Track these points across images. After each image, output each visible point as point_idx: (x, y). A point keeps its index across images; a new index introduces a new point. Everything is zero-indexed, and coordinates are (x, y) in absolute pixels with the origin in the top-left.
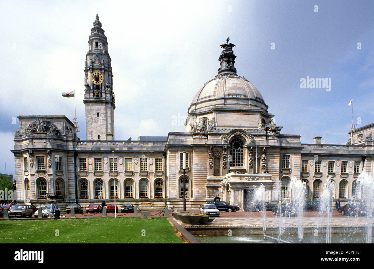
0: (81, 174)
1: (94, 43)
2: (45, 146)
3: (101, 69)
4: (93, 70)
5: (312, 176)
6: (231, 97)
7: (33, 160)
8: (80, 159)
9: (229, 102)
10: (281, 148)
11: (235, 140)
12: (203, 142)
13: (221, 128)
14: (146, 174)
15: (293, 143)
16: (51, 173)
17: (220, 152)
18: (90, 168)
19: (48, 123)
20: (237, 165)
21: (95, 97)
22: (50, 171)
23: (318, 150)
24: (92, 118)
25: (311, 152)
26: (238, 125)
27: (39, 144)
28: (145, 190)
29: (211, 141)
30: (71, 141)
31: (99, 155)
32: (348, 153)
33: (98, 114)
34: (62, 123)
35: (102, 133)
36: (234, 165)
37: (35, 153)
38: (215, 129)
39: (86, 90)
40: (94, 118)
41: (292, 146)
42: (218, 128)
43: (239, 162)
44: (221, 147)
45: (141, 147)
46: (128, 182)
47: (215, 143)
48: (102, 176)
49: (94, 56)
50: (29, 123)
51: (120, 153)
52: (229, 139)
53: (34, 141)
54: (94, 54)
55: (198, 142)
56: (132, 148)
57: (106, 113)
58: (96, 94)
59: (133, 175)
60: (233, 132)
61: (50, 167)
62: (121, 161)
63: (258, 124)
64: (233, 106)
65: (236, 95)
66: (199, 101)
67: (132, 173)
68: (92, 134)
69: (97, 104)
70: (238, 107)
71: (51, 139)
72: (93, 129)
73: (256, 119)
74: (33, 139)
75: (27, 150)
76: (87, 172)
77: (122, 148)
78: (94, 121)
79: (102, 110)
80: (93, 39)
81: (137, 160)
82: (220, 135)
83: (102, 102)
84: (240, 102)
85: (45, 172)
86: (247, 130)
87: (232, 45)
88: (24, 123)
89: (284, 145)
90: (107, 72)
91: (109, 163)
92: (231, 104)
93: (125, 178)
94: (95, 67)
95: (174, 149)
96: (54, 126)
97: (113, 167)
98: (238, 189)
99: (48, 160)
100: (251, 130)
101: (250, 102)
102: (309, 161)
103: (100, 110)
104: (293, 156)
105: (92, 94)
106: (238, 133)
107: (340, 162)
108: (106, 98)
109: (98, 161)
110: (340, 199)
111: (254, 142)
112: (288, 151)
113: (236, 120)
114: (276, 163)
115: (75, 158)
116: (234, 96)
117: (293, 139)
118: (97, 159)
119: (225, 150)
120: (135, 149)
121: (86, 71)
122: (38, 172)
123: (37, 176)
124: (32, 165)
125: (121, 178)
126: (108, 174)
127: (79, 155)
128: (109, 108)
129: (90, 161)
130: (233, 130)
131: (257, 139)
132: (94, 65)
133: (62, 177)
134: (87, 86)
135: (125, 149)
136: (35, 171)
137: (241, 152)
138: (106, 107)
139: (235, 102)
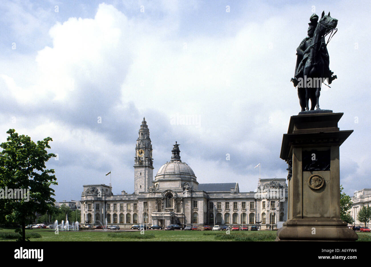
0: (108, 211)
1: (141, 134)
2: (92, 199)
3: (143, 148)
4: (139, 149)
5: (223, 211)
6: (167, 174)
7: (87, 205)
8: (108, 204)
9: (166, 176)
10: (192, 198)
11: (169, 194)
12: (153, 196)
13: (161, 189)
14: (136, 211)
15: (199, 195)
16: (93, 211)
17: (161, 201)
18: (112, 208)
19: (95, 188)
20: (170, 207)
21: (140, 164)
22: (93, 210)
23: (227, 196)
24: (137, 176)
25: (222, 197)
26: (170, 187)
27: (89, 198)
28: (136, 219)
29: (156, 196)
30: (104, 196)
31: (116, 202)
32: (245, 197)
33: (141, 173)
34: (100, 188)
35: (143, 184)
36: (168, 207)
37: (87, 202)
38: (159, 190)
39: (135, 160)
40: (138, 176)
41: (198, 196)
42: (160, 189)
43: (171, 205)
44: (161, 198)
45: (134, 198)
46: (128, 215)
47: (158, 197)
48: (116, 212)
49: (140, 141)
50: (87, 188)
51: (125, 201)
52: (165, 194)
53: (88, 197)
54: (140, 140)
55: (151, 196)
56: (130, 199)
57: (145, 173)
58: (140, 162)
59: (130, 212)
60: (167, 191)
61: (93, 208)
62: (125, 205)
63: (180, 186)
64: (167, 178)
65: (170, 173)
66: (157, 175)
67: (130, 211)
68: (137, 185)
69: (140, 168)
70: (170, 179)
71: (94, 195)
72: (138, 182)
73: (178, 184)
74: (87, 196)
75: (85, 201)
76: (110, 210)
77: (126, 199)
78: (138, 177)
79: (143, 171)
80: (140, 132)
81: (132, 204)
82: (161, 192)
83: (143, 167)
84: (171, 176)
85: (91, 211)
86: (174, 189)
87: (178, 145)
88: (85, 188)
89: (194, 196)
90: (147, 149)
91: (120, 206)
92: (167, 177)
93: (127, 213)
94: (140, 147)
95: (141, 200)
96: (97, 189)
97: (121, 207)
98: (155, 219)
99: (92, 205)
100: (176, 189)
101: (176, 176)
102: (221, 203)
103: (142, 171)
104: (199, 201)
105: (138, 162)
106: (169, 191)
107: (241, 202)
108: (145, 164)
109: (115, 205)
110: (233, 224)
111: (177, 195)
112: (196, 199)
113: (169, 185)
114: (189, 205)
115: (105, 204)
116: (169, 173)
117: (199, 193)
118: (115, 204)
119: (163, 200)
120: (132, 199)
121: (136, 149)
122: (88, 210)
123: (88, 212)
124: (86, 207)
125: (125, 213)
126: (119, 211)
127: (107, 202)
128: (147, 170)
129: (112, 205)
130: (167, 190)
131: (178, 194)
132: (140, 146)
133: (99, 213)
134: (136, 158)
135: (127, 199)
136: (87, 210)
137: (171, 200)
138: (145, 169)
139: (168, 176)
